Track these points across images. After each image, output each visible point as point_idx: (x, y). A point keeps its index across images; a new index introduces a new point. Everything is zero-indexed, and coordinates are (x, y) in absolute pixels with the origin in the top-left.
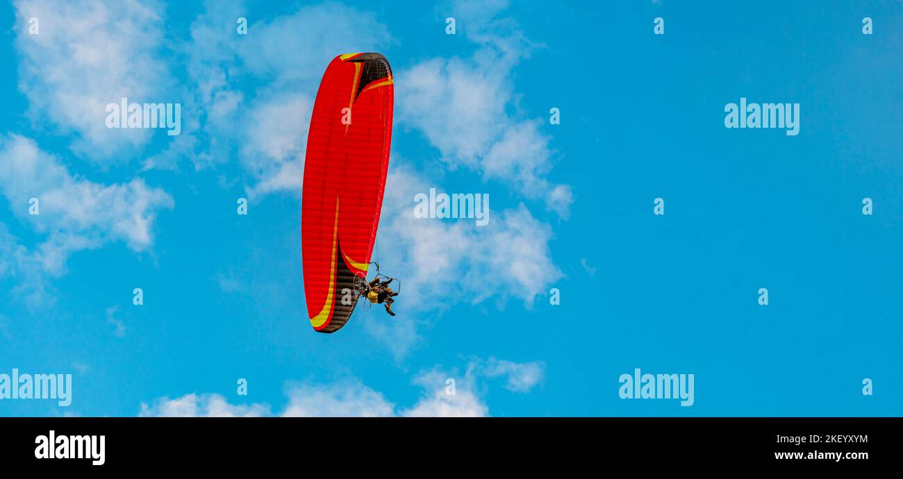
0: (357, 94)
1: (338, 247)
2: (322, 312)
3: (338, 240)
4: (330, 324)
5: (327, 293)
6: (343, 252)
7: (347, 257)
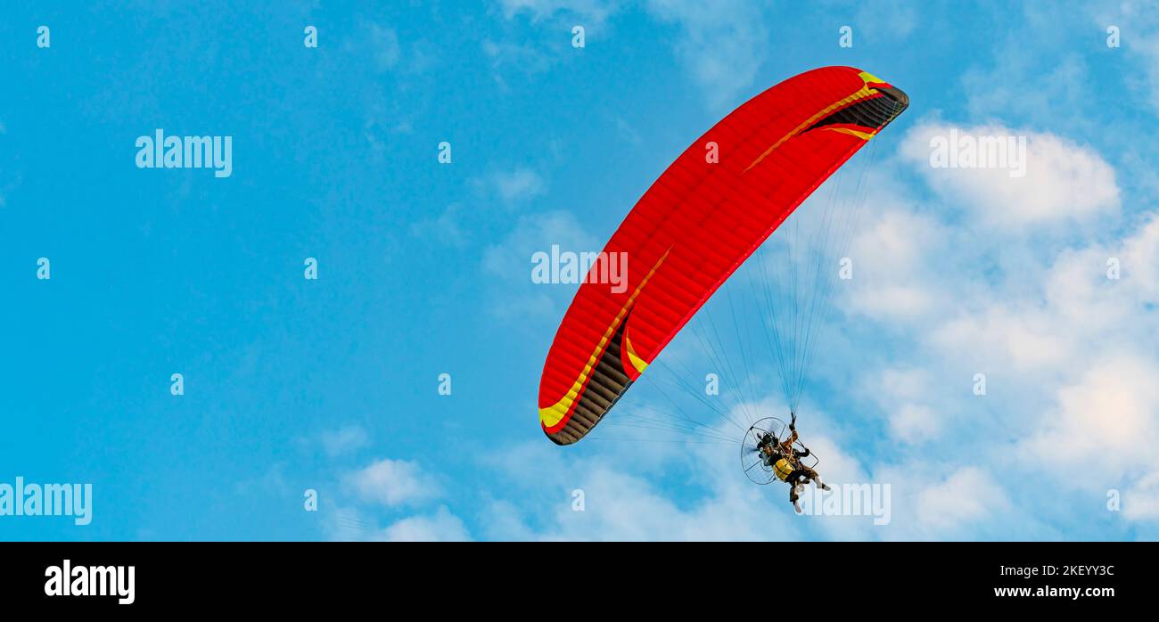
0: (811, 127)
1: (625, 320)
2: (558, 405)
3: (630, 310)
4: (563, 430)
5: (576, 378)
6: (627, 330)
7: (628, 340)
